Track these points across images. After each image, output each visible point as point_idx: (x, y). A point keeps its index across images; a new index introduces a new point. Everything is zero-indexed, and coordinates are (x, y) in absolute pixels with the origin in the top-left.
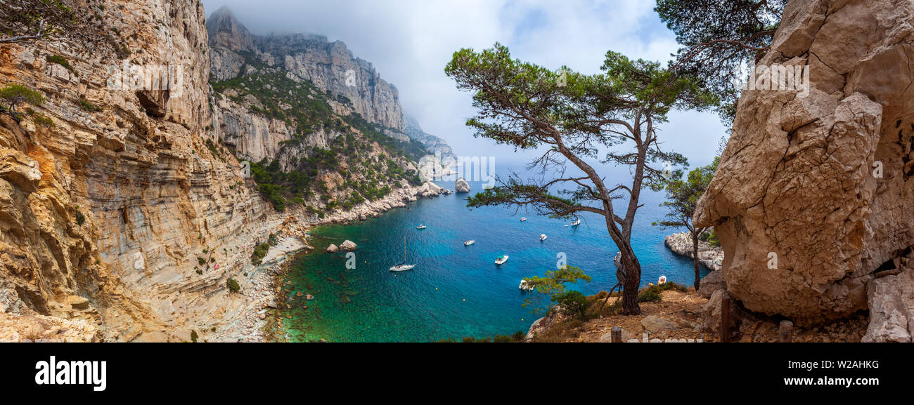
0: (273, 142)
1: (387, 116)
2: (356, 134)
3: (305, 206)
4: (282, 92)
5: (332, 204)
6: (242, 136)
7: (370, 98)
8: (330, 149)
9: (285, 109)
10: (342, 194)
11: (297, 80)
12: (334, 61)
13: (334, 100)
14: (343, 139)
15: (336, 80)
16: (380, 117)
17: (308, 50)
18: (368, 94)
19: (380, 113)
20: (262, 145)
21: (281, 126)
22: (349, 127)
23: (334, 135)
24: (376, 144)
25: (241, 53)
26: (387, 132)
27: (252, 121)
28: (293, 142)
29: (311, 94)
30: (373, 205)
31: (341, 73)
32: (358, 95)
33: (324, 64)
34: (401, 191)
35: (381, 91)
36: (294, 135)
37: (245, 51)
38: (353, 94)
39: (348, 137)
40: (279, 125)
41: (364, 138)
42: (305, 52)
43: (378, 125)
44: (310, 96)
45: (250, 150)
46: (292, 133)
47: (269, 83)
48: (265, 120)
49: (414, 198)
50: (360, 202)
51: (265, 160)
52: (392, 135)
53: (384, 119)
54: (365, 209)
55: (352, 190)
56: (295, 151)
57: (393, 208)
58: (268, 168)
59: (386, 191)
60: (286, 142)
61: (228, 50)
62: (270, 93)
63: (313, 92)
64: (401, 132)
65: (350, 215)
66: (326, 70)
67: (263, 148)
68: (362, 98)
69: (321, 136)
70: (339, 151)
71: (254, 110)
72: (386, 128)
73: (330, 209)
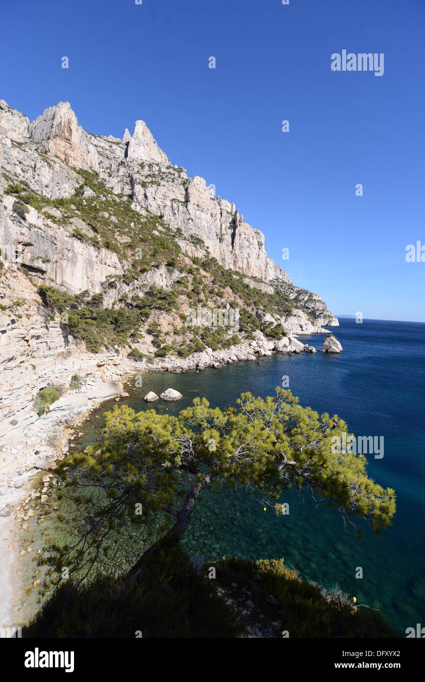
0: (101, 275)
1: (248, 263)
2: (206, 277)
3: (130, 347)
4: (123, 223)
5: (164, 348)
6: (56, 262)
7: (230, 243)
8: (171, 290)
9: (122, 241)
10: (179, 339)
11: (143, 213)
12: (190, 199)
13: (185, 239)
14: (188, 282)
15: (192, 220)
16: (240, 264)
17: (162, 183)
18: (228, 238)
19: (240, 260)
20: (85, 278)
21: (114, 258)
22: (198, 269)
23: (176, 275)
24: (228, 289)
25: (81, 172)
26: (246, 281)
27: (73, 247)
28: (127, 279)
29: (158, 230)
30: (216, 354)
31: (198, 212)
32: (216, 238)
33: (179, 201)
34: (254, 343)
35: (243, 236)
36: (129, 270)
37: (86, 171)
38: (211, 236)
39: (194, 279)
40: (109, 257)
41: (214, 282)
42: (159, 185)
43: (237, 273)
44: (156, 233)
45: (67, 279)
46: (126, 268)
47: (108, 211)
48: (92, 248)
49: (269, 353)
50: (199, 350)
51: (86, 292)
52: (252, 285)
53: (245, 267)
54: (206, 358)
55: (192, 336)
56: (126, 289)
57: (240, 361)
58: (88, 303)
59: (234, 341)
60: (116, 276)
61: (63, 165)
62: (106, 223)
63: (160, 228)
64: (265, 283)
65: (186, 363)
66: (181, 207)
67: (86, 279)
68: (220, 242)
69: (161, 275)
70: (182, 293)
71: (78, 236)
72: (245, 276)
73: (161, 355)
